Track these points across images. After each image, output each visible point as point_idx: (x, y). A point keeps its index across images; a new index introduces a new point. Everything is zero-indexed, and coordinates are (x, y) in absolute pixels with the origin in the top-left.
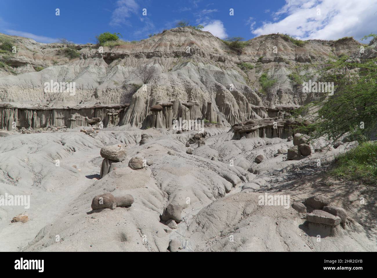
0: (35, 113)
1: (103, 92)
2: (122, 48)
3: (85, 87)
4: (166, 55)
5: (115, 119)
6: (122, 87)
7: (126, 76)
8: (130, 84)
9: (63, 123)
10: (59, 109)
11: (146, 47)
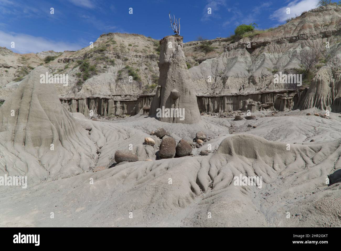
0: (210, 99)
1: (259, 78)
2: (262, 36)
3: (240, 75)
4: (312, 37)
5: (290, 103)
6: (284, 72)
7: (274, 62)
8: (291, 69)
9: (232, 108)
10: (229, 96)
11: (288, 32)
